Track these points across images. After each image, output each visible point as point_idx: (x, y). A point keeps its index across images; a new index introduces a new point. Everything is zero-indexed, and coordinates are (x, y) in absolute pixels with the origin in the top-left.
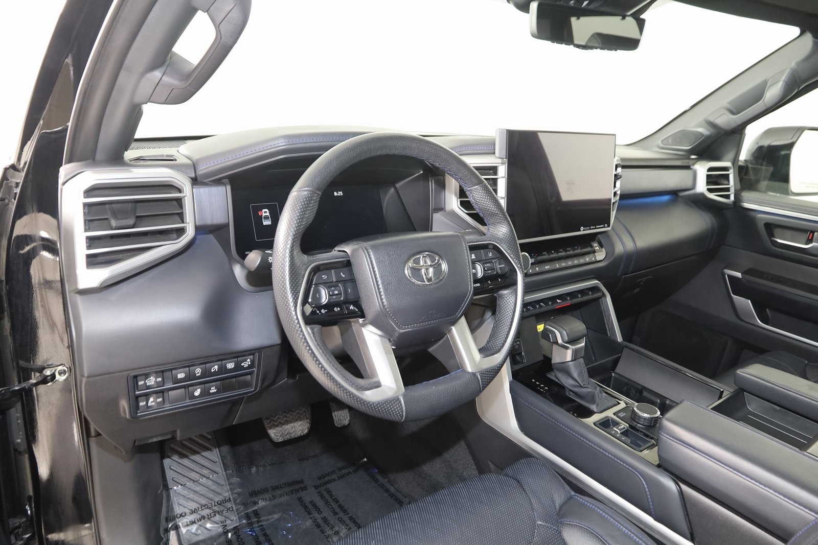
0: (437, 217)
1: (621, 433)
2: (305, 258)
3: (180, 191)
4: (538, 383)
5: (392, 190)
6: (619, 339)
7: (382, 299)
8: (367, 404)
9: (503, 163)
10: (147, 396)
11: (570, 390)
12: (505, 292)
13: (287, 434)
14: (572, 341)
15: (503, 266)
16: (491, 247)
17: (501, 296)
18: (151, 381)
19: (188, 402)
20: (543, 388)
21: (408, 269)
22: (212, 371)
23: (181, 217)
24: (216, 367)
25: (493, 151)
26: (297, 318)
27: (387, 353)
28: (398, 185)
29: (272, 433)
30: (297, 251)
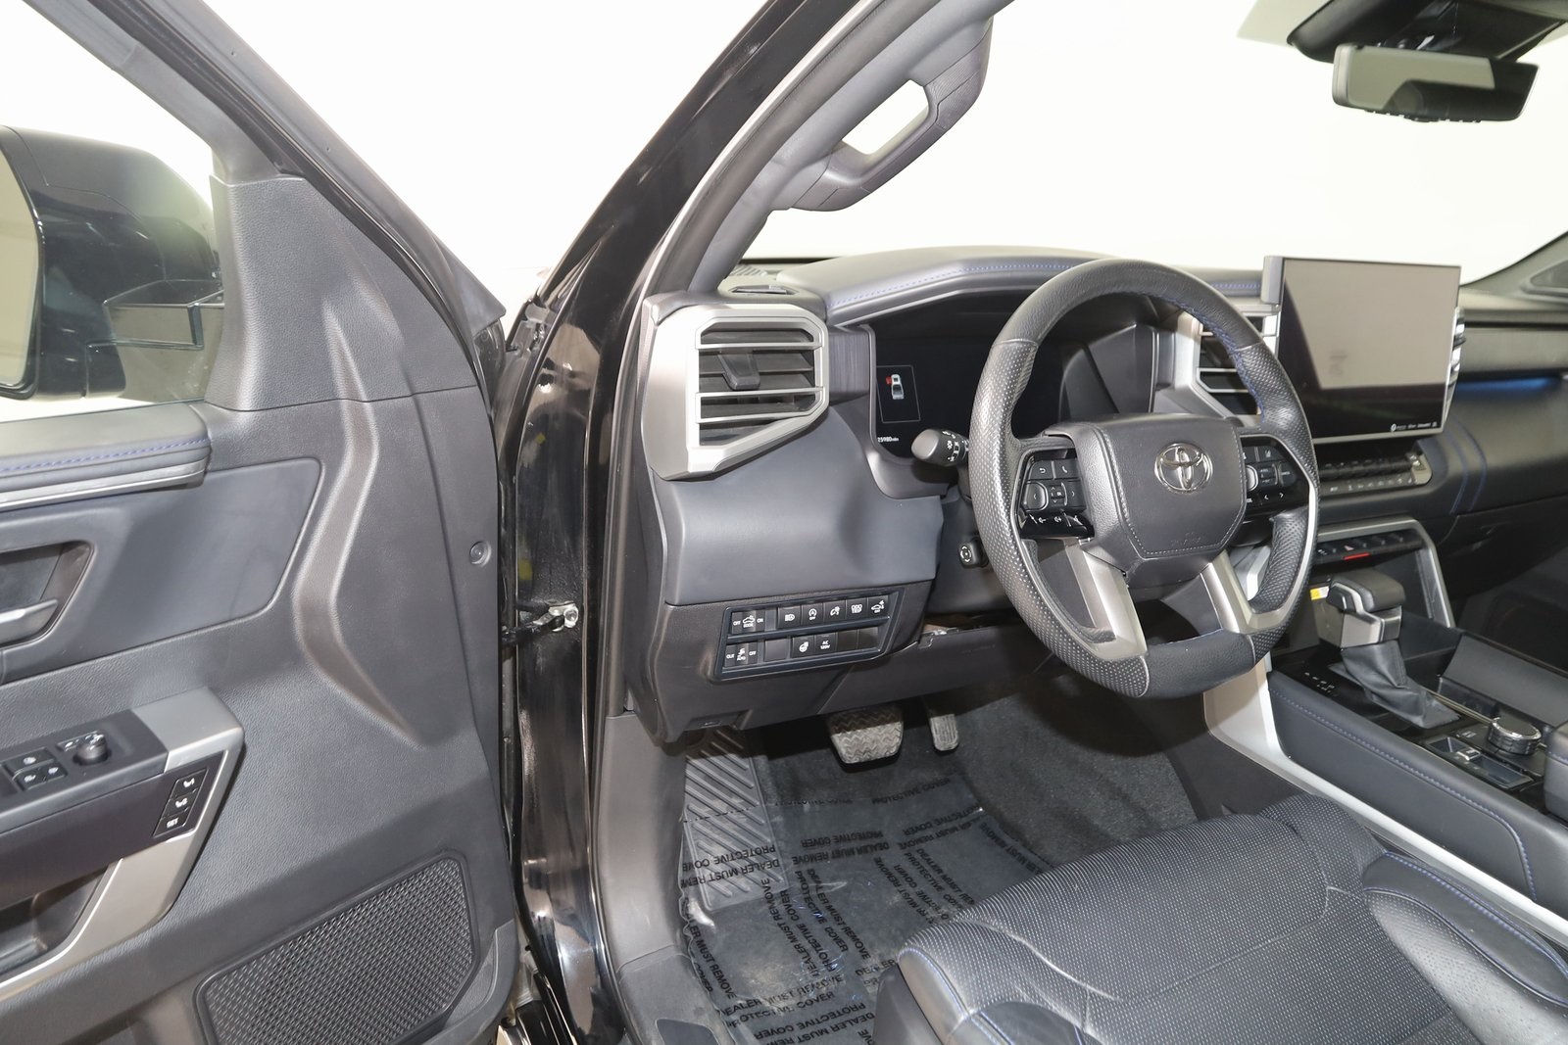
0: (1161, 397)
1: (1471, 760)
2: (1018, 442)
3: (811, 338)
4: (1315, 678)
5: (1080, 354)
6: (1449, 623)
7: (1122, 510)
9: (1274, 313)
10: (737, 644)
11: (1373, 692)
12: (1286, 515)
13: (865, 752)
14: (1381, 610)
15: (1288, 473)
18: (751, 622)
19: (789, 660)
20: (1325, 686)
21: (1158, 467)
22: (832, 614)
23: (810, 377)
24: (837, 609)
25: (1255, 292)
26: (1011, 527)
28: (1092, 347)
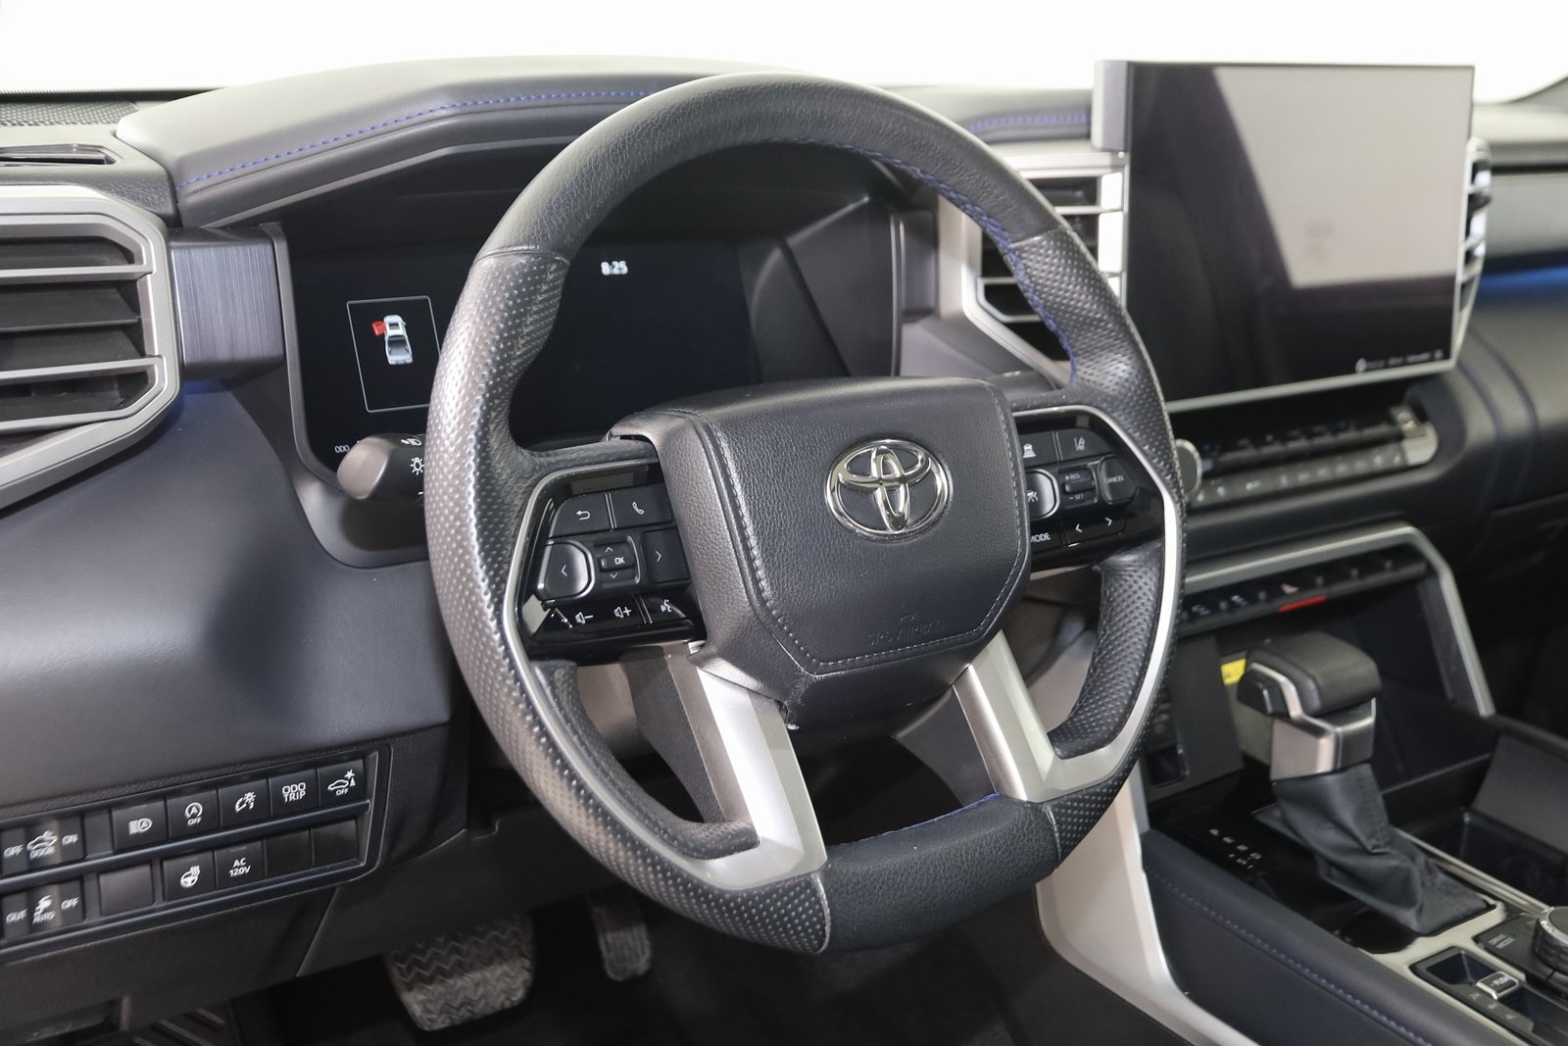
0: (915, 337)
2: (524, 457)
3: (129, 257)
4: (1228, 840)
5: (776, 256)
6: (1484, 706)
8: (716, 899)
9: (1116, 167)
10: (29, 893)
11: (1331, 864)
12: (1127, 558)
13: (462, 1005)
14: (1337, 710)
15: (1120, 478)
16: (1082, 422)
17: (1115, 572)
18: (47, 844)
19: (161, 908)
20: (1244, 855)
21: (832, 491)
22: (238, 809)
23: (135, 337)
24: (250, 797)
25: (1083, 130)
26: (504, 640)
27: (772, 744)
28: (795, 241)
29: (415, 1002)
30: (499, 439)
